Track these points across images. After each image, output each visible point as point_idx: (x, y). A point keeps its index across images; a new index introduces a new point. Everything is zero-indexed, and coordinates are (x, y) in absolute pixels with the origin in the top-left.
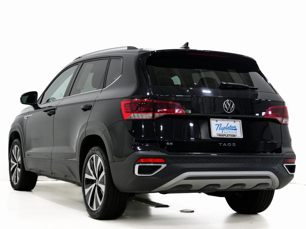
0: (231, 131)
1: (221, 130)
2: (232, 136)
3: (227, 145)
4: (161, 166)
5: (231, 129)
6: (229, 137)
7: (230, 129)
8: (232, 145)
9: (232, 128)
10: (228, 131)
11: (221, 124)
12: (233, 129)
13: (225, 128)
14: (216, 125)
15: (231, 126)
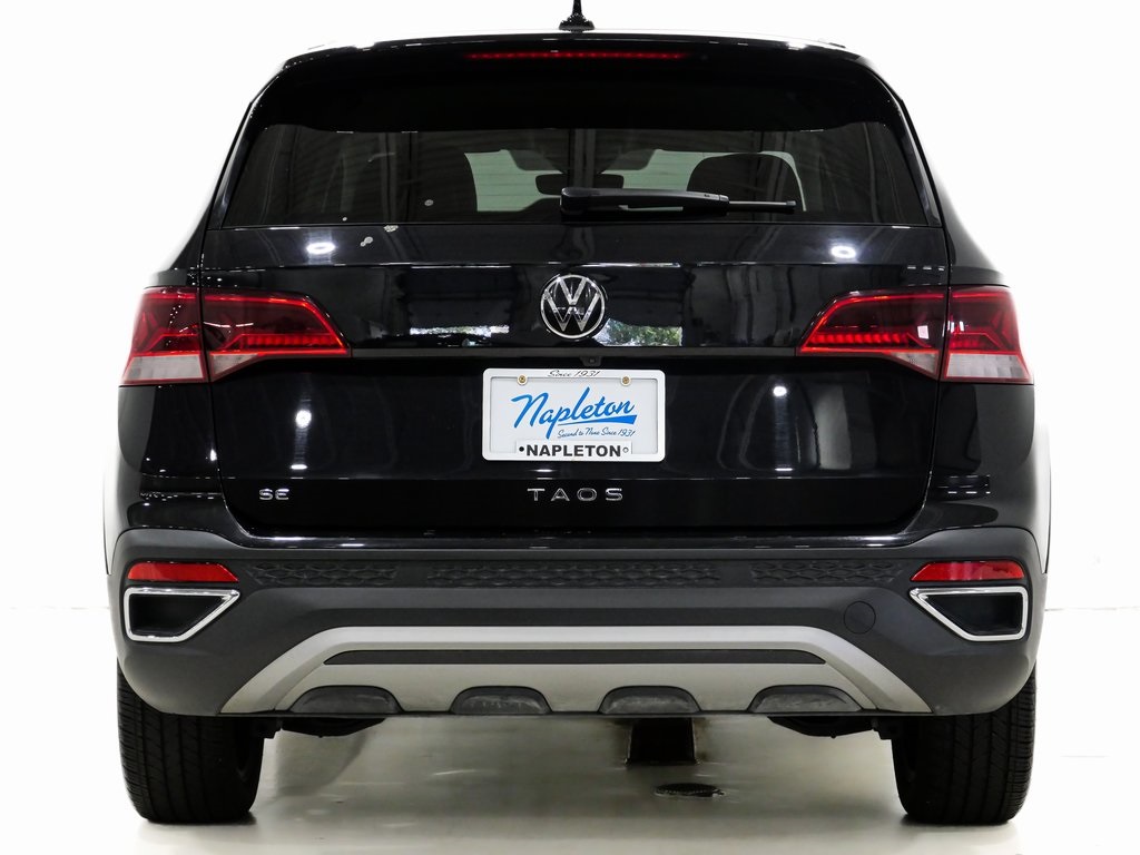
0: (598, 427)
1: (542, 421)
2: (602, 451)
3: (572, 494)
4: (218, 601)
5: (604, 416)
6: (586, 458)
7: (594, 418)
8: (602, 495)
9: (606, 412)
10: (583, 428)
11: (546, 396)
12: (614, 415)
13: (566, 414)
14: (514, 400)
15: (602, 403)
